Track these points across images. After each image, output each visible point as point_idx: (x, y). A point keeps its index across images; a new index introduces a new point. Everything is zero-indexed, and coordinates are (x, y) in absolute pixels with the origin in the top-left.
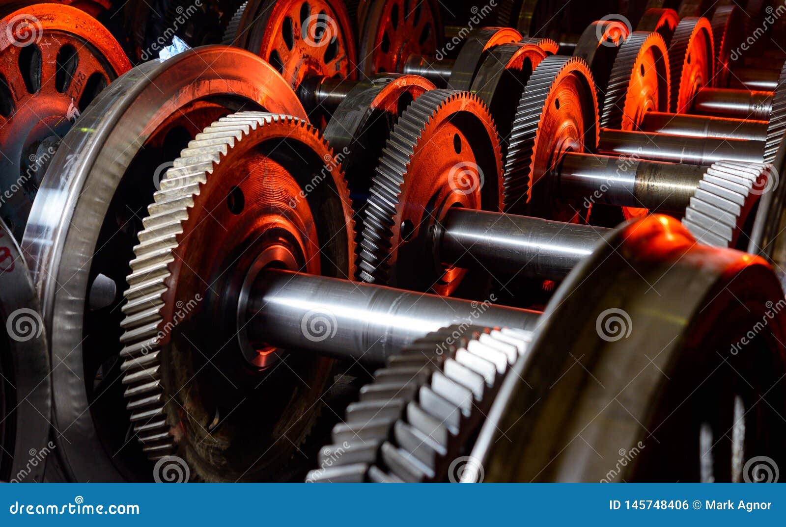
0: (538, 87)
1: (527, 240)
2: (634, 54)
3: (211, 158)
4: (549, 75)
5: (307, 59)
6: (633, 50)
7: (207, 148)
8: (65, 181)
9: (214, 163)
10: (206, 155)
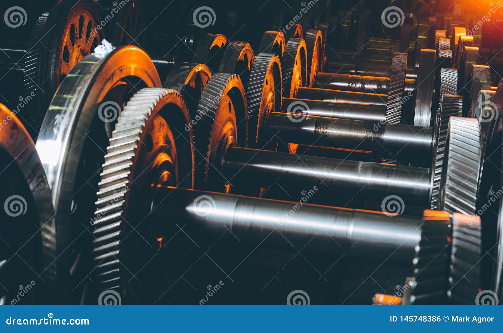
0: (259, 72)
1: (280, 166)
2: (294, 51)
3: (143, 117)
4: (265, 64)
5: (83, 52)
6: (293, 49)
7: (138, 111)
8: (58, 132)
9: (145, 120)
10: (139, 115)
